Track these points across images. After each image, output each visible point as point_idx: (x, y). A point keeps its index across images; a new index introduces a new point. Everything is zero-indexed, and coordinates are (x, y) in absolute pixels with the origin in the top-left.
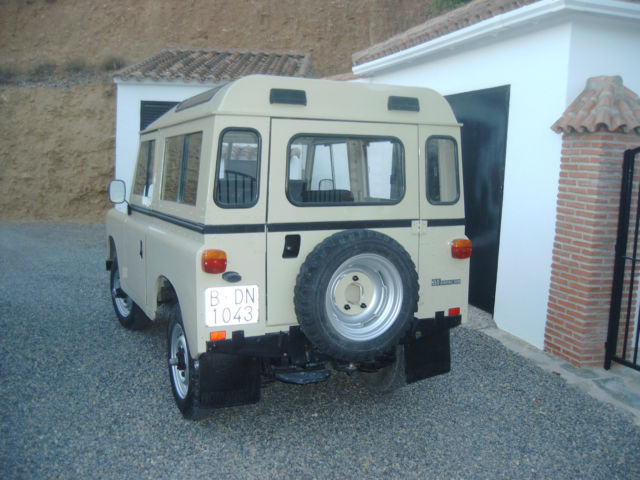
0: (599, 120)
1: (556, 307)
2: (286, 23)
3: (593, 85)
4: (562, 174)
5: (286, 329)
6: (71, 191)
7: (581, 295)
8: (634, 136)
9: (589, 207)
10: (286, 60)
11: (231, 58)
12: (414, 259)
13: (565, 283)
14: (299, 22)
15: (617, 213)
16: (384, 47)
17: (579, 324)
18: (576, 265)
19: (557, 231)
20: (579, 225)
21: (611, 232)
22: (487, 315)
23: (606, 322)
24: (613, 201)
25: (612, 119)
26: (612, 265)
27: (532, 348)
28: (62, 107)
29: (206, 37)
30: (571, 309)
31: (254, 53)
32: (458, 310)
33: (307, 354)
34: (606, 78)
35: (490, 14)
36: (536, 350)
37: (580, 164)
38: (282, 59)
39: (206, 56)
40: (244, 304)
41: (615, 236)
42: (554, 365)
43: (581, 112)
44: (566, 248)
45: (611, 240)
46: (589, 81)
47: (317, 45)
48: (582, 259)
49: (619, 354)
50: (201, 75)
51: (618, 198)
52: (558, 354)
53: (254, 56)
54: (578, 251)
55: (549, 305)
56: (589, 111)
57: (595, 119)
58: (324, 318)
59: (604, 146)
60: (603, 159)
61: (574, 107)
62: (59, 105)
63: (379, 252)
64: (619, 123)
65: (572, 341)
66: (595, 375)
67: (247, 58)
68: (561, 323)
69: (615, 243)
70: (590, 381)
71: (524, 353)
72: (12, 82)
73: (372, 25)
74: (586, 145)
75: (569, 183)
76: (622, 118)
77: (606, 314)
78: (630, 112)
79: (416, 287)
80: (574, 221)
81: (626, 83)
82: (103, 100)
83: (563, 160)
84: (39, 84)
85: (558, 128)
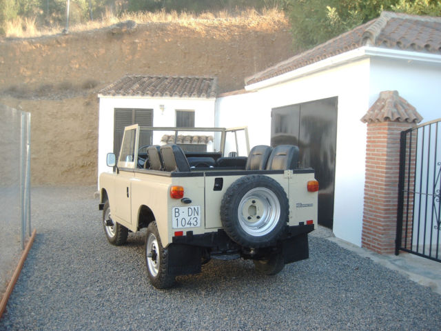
0: (385, 116)
1: (368, 222)
2: (200, 57)
3: (383, 96)
4: (367, 146)
5: (216, 230)
6: (62, 166)
7: (380, 213)
8: (406, 123)
9: (382, 164)
10: (202, 81)
11: (168, 81)
12: (286, 191)
13: (371, 207)
14: (208, 57)
15: (398, 166)
16: (264, 74)
17: (380, 229)
18: (377, 196)
19: (366, 178)
20: (378, 174)
21: (395, 177)
22: (329, 230)
23: (395, 228)
24: (396, 160)
25: (393, 114)
26: (397, 195)
27: (354, 246)
28: (57, 113)
29: (149, 67)
30: (375, 222)
31: (182, 77)
32: (312, 221)
33: (228, 245)
34: (390, 92)
35: (325, 57)
36: (357, 247)
37: (377, 140)
38: (200, 81)
39: (153, 80)
40: (193, 216)
41: (398, 179)
42: (366, 254)
43: (376, 111)
44: (371, 187)
45: (396, 181)
46: (381, 93)
47: (220, 71)
48: (380, 193)
49: (403, 247)
50: (151, 92)
51: (398, 158)
52: (369, 248)
53: (182, 79)
54: (378, 188)
55: (363, 220)
56: (380, 110)
57: (383, 115)
58: (237, 223)
59: (389, 129)
60: (389, 136)
61: (373, 108)
62: (55, 111)
63: (266, 186)
64: (397, 116)
65: (377, 240)
66: (389, 258)
67: (178, 81)
68: (370, 230)
69: (398, 183)
70: (386, 261)
71: (350, 248)
72: (26, 97)
73: (255, 58)
74: (380, 129)
75: (371, 150)
76: (399, 113)
77: (395, 224)
78: (403, 110)
79: (288, 207)
80: (375, 171)
81: (401, 95)
82: (83, 108)
83: (368, 138)
84: (43, 98)
85: (364, 120)
